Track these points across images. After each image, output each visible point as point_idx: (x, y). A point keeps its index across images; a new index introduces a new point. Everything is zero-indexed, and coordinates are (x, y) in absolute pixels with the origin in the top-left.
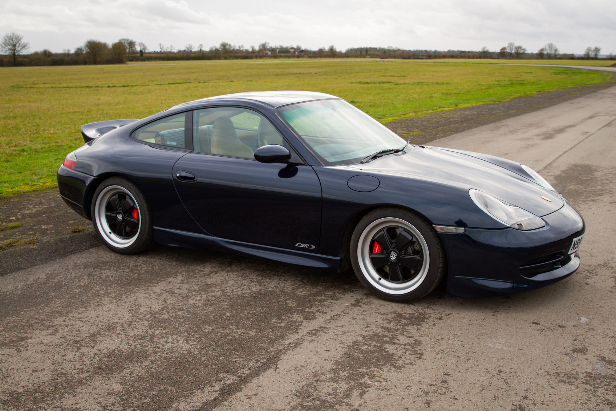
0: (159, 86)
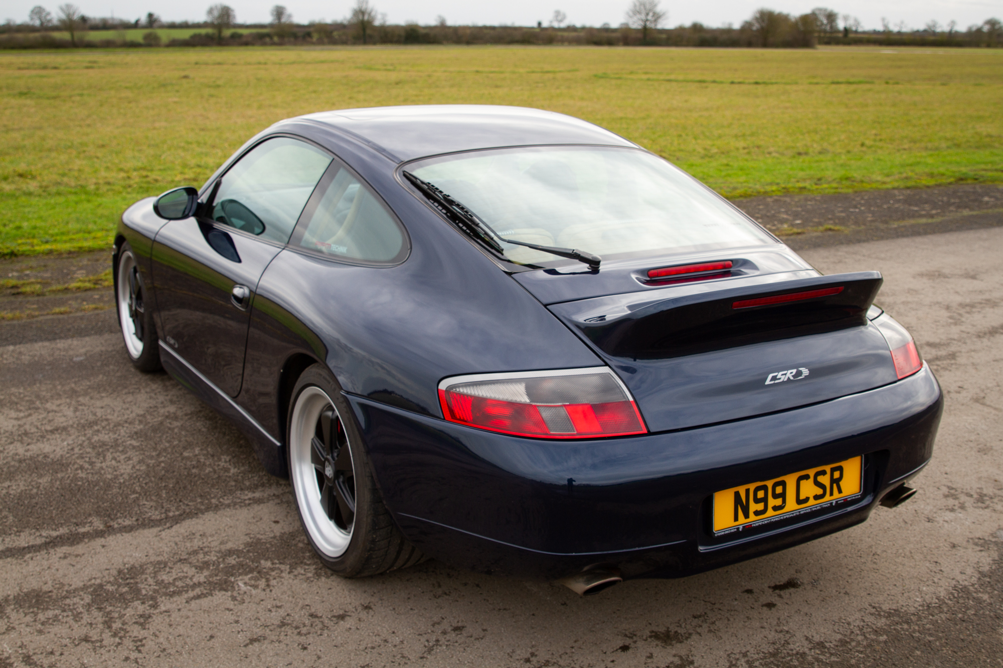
0: (760, 81)
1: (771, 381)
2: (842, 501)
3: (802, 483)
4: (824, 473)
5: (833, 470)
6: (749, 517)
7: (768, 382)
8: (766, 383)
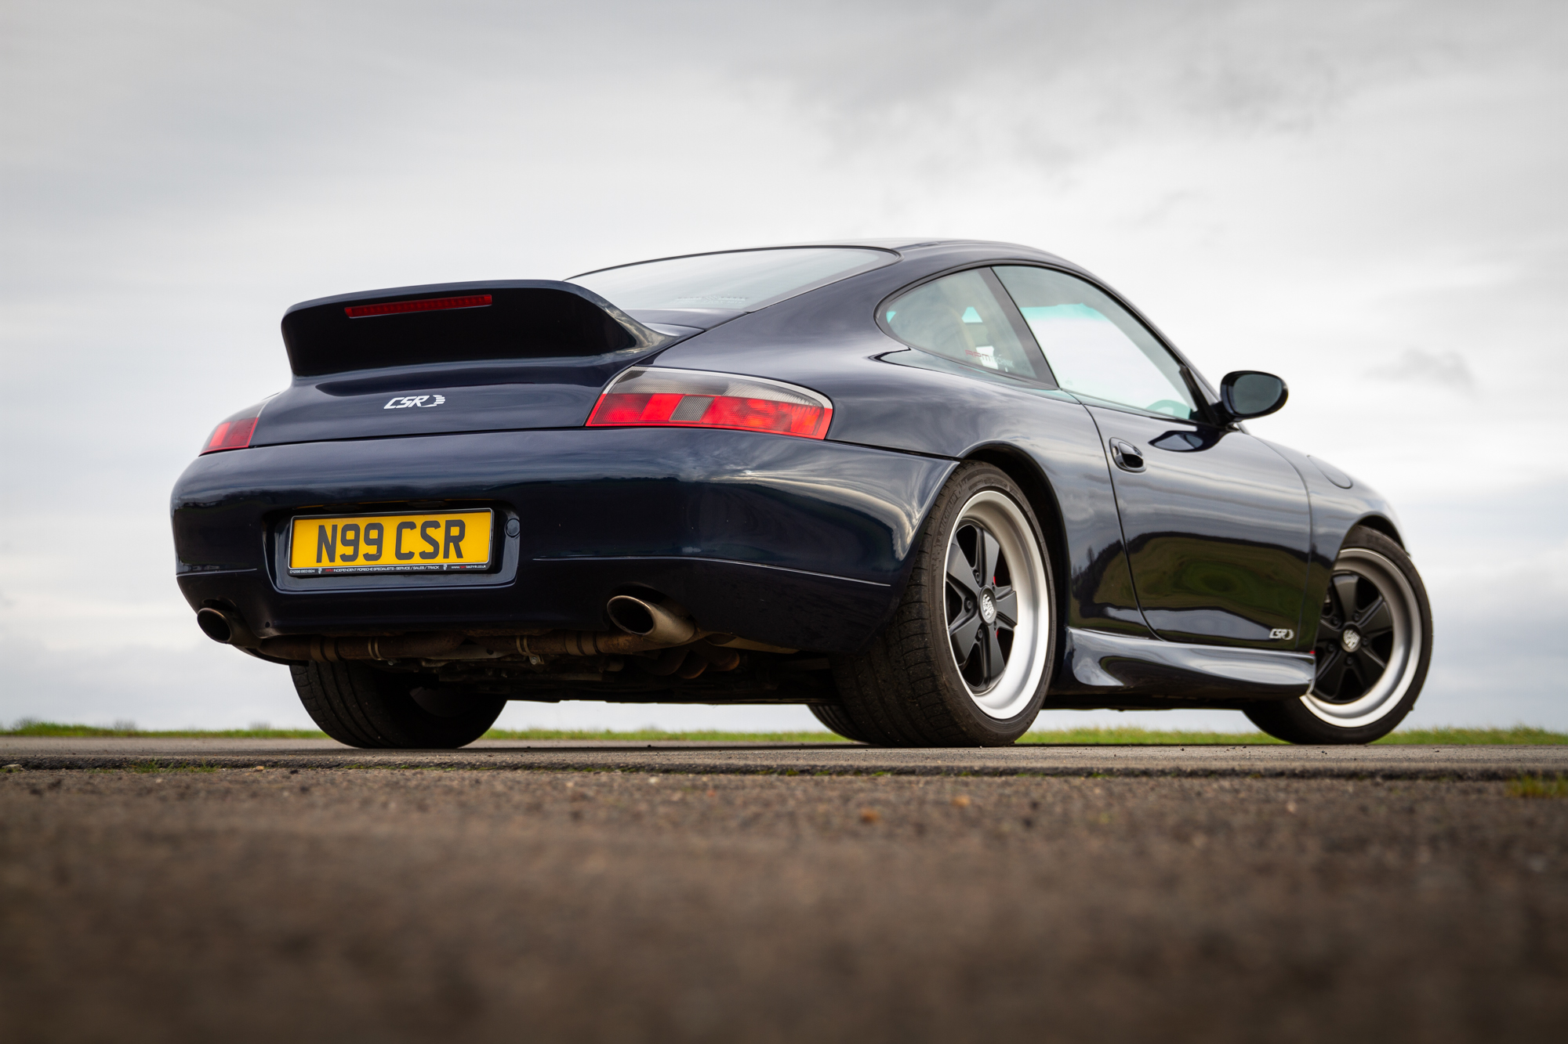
1: (392, 405)
2: (458, 567)
3: (406, 532)
4: (436, 525)
5: (449, 524)
6: (334, 561)
7: (388, 406)
8: (385, 408)
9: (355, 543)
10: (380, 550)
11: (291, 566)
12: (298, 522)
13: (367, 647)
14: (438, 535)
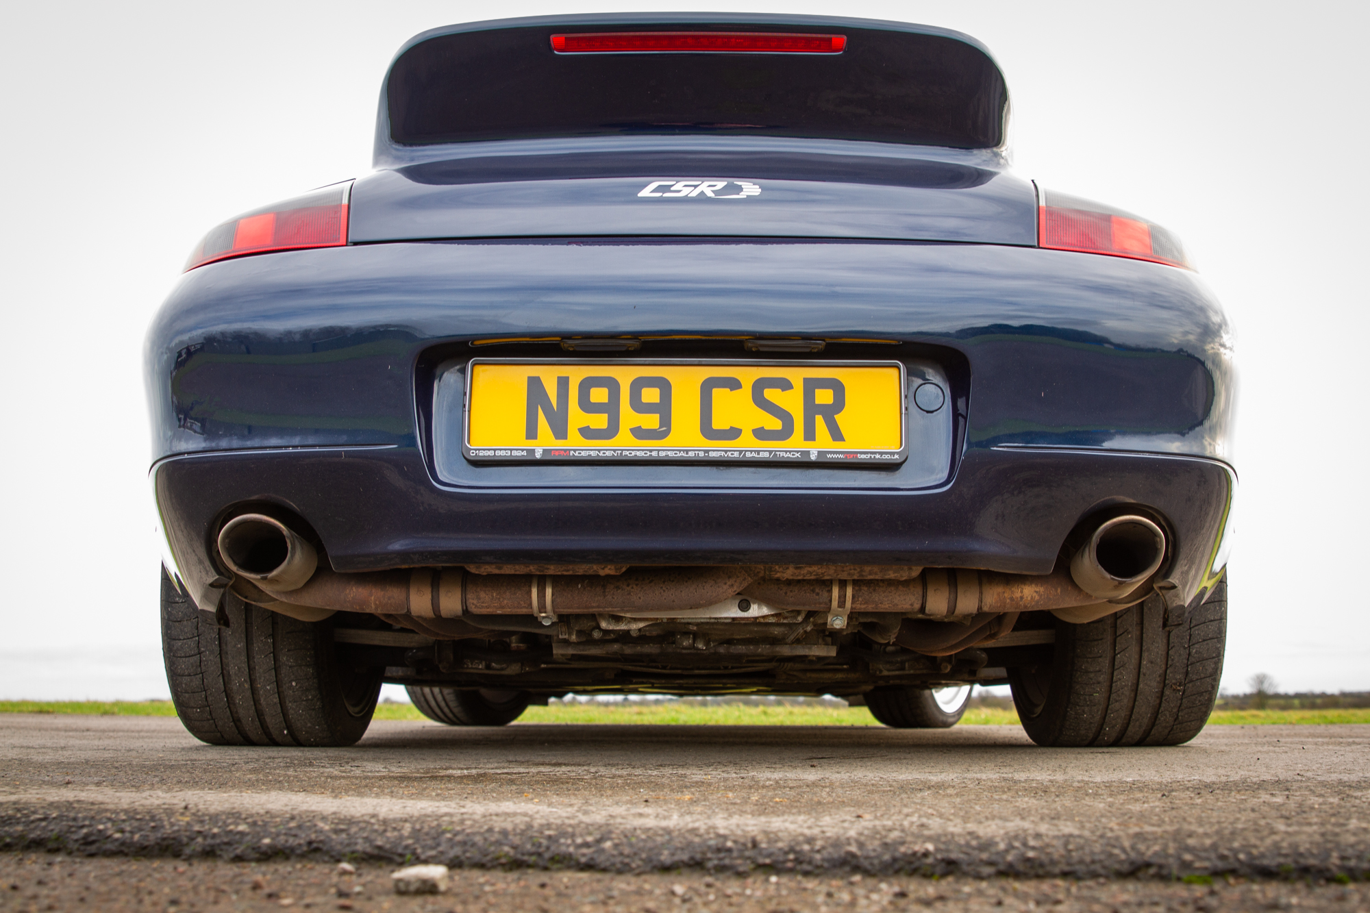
1: (654, 191)
2: (841, 456)
3: (718, 394)
4: (785, 385)
5: (810, 386)
6: (565, 437)
7: (645, 193)
8: (640, 195)
9: (611, 408)
10: (666, 421)
11: (469, 442)
12: (478, 369)
13: (530, 592)
14: (792, 402)
